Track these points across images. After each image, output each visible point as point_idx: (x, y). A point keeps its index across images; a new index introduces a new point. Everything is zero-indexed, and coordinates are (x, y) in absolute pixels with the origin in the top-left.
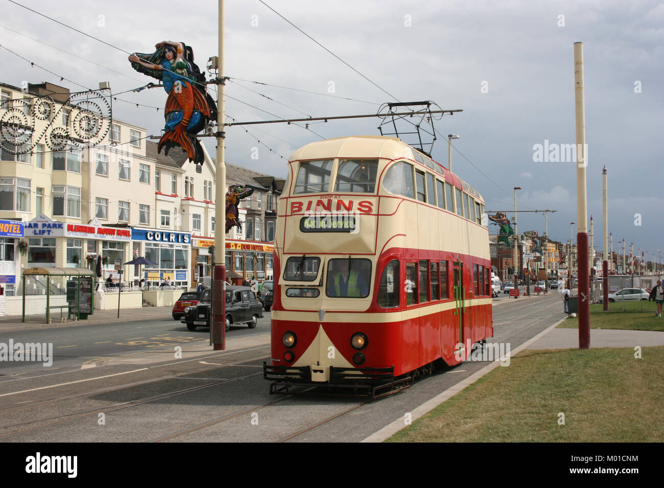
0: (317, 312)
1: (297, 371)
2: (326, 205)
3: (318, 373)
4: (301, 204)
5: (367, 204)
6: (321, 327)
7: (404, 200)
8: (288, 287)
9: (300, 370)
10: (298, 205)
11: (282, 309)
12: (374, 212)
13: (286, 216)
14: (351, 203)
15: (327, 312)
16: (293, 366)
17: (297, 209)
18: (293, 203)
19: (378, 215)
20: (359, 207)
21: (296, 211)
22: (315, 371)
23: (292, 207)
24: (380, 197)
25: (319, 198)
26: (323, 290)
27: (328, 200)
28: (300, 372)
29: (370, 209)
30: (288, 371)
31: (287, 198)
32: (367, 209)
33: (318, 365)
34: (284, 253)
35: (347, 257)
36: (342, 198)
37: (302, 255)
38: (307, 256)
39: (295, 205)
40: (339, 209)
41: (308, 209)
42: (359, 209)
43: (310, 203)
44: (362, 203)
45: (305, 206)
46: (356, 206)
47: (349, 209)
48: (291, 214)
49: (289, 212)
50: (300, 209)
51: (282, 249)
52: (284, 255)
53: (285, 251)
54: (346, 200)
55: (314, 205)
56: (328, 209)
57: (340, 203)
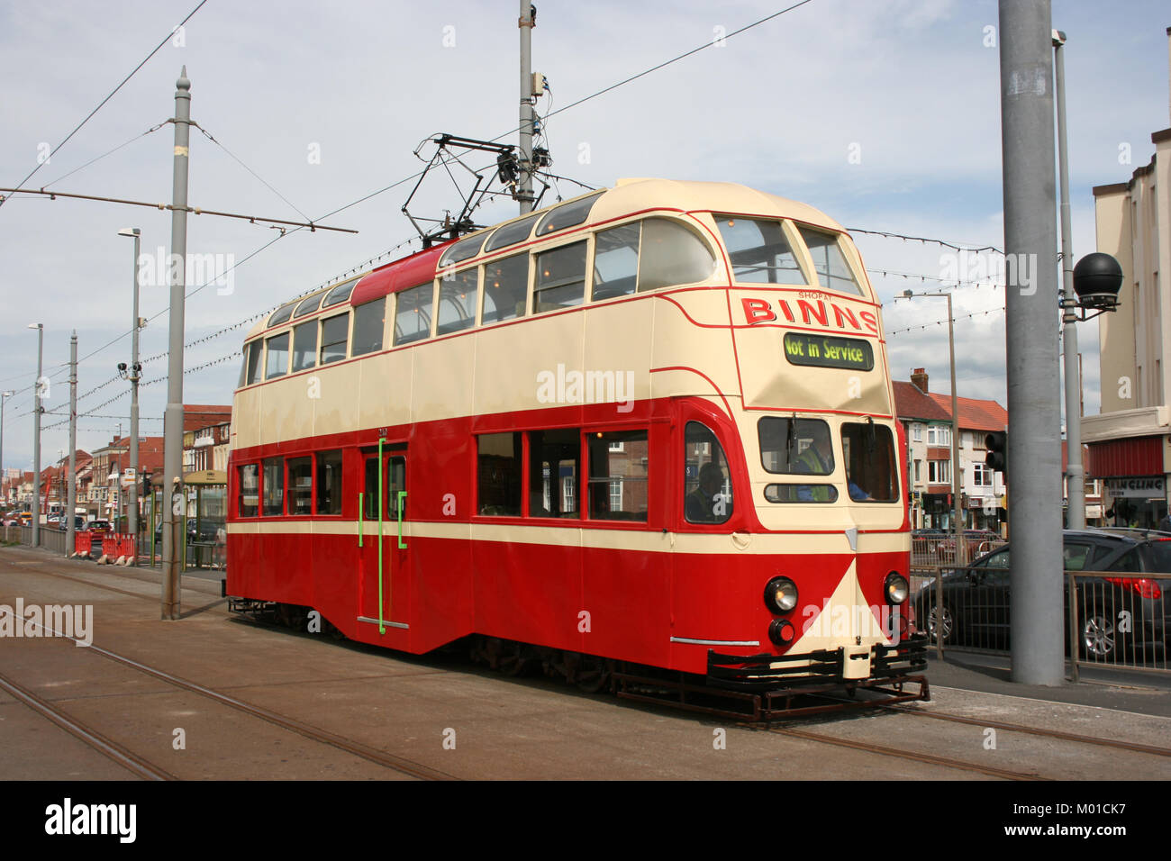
0: (843, 532)
2: (817, 311)
3: (860, 660)
4: (765, 304)
5: (869, 317)
6: (854, 563)
8: (766, 484)
10: (761, 306)
11: (761, 530)
13: (732, 328)
16: (790, 653)
18: (747, 302)
19: (881, 341)
20: (864, 321)
22: (854, 657)
23: (748, 309)
25: (797, 296)
26: (843, 489)
27: (818, 302)
30: (778, 665)
31: (727, 288)
32: (875, 328)
33: (858, 643)
34: (745, 409)
35: (863, 420)
36: (836, 301)
37: (789, 415)
38: (798, 415)
39: (755, 305)
40: (840, 323)
41: (789, 316)
42: (867, 325)
43: (783, 304)
44: (863, 314)
45: (777, 309)
46: (861, 322)
47: (855, 324)
48: (746, 324)
49: (740, 318)
50: (771, 316)
51: (740, 399)
52: (745, 412)
53: (746, 405)
54: (842, 304)
55: (796, 311)
56: (822, 319)
57: (837, 310)
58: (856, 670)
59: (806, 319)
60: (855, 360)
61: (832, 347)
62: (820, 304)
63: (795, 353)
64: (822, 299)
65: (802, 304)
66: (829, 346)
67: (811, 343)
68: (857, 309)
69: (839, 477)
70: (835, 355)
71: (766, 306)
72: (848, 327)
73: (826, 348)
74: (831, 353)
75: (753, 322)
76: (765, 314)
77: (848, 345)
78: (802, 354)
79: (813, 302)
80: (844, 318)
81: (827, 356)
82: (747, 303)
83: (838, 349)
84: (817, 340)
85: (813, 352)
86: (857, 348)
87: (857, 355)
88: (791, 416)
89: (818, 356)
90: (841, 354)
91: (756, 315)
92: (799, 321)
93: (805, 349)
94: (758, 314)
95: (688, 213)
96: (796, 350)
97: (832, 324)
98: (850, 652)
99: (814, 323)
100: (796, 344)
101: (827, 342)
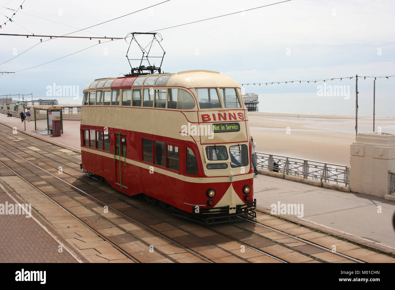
0: (228, 176)
2: (223, 115)
3: (233, 209)
5: (241, 115)
6: (232, 184)
8: (207, 164)
9: (221, 209)
11: (206, 177)
12: (244, 120)
13: (199, 123)
15: (234, 176)
16: (214, 207)
20: (239, 117)
23: (203, 118)
24: (244, 110)
25: (218, 112)
27: (224, 113)
28: (221, 210)
30: (211, 210)
31: (197, 111)
32: (242, 118)
33: (232, 205)
34: (201, 144)
35: (237, 144)
36: (230, 112)
37: (213, 145)
38: (217, 145)
39: (205, 117)
40: (230, 119)
41: (215, 119)
42: (239, 118)
43: (214, 115)
44: (239, 114)
45: (211, 117)
46: (237, 116)
47: (235, 118)
48: (202, 122)
49: (201, 120)
50: (210, 119)
51: (200, 142)
52: (202, 145)
53: (202, 143)
54: (232, 112)
55: (217, 116)
56: (225, 119)
57: (230, 114)
58: (232, 211)
59: (220, 119)
60: (236, 129)
62: (225, 114)
63: (217, 130)
64: (226, 112)
65: (219, 115)
66: (228, 126)
67: (222, 126)
68: (236, 112)
70: (229, 128)
71: (208, 116)
72: (233, 119)
73: (227, 127)
74: (228, 128)
75: (204, 121)
76: (208, 119)
78: (219, 130)
79: (222, 113)
80: (231, 117)
81: (227, 129)
82: (203, 116)
83: (231, 127)
84: (224, 125)
85: (223, 128)
86: (236, 125)
87: (237, 127)
89: (224, 129)
90: (231, 128)
91: (205, 119)
92: (217, 120)
93: (220, 128)
94: (206, 119)
95: (188, 89)
96: (218, 128)
97: (228, 119)
98: (230, 207)
99: (222, 120)
100: (216, 127)
101: (227, 125)
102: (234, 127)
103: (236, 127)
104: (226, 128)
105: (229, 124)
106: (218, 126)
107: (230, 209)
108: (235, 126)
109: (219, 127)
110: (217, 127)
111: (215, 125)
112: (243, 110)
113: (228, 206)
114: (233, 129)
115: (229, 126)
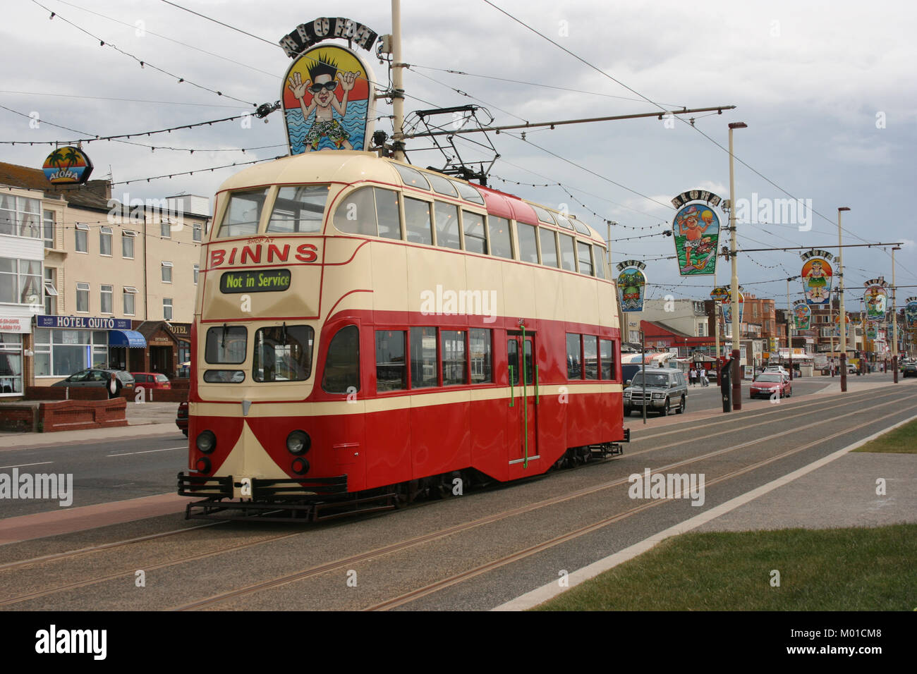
0: (240, 402)
1: (216, 483)
2: (254, 253)
4: (223, 252)
5: (309, 249)
6: (245, 423)
7: (369, 241)
8: (204, 371)
9: (221, 482)
10: (219, 255)
11: (199, 400)
12: (319, 261)
13: (206, 271)
14: (287, 248)
15: (253, 403)
16: (213, 477)
17: (217, 260)
18: (213, 253)
19: (323, 265)
20: (298, 254)
21: (217, 264)
22: (238, 485)
23: (214, 258)
24: (325, 237)
25: (245, 244)
26: (249, 374)
27: (258, 246)
28: (221, 484)
29: (314, 257)
31: (208, 244)
32: (308, 256)
34: (202, 322)
35: (280, 323)
36: (277, 243)
37: (221, 324)
38: (229, 324)
39: (217, 255)
40: (270, 259)
41: (232, 260)
42: (296, 256)
43: (234, 251)
45: (228, 255)
46: (293, 252)
47: (284, 258)
50: (222, 261)
51: (200, 316)
53: (203, 319)
54: (280, 244)
55: (238, 254)
56: (257, 259)
57: (272, 249)
59: (243, 260)
60: (283, 284)
61: (265, 278)
62: (259, 248)
63: (235, 286)
64: (262, 243)
65: (245, 250)
66: (263, 277)
67: (250, 277)
69: (248, 366)
70: (266, 283)
71: (222, 255)
72: (276, 260)
73: (261, 280)
74: (264, 282)
75: (212, 266)
77: (279, 274)
78: (240, 286)
79: (253, 246)
80: (275, 253)
81: (260, 285)
83: (270, 279)
84: (254, 274)
85: (250, 282)
86: (286, 276)
87: (286, 281)
88: (223, 325)
89: (253, 285)
90: (272, 282)
92: (238, 262)
93: (244, 283)
96: (236, 283)
97: (264, 260)
98: (235, 480)
99: (250, 262)
100: (234, 279)
101: (262, 275)
102: (277, 280)
103: (284, 281)
104: (257, 281)
105: (268, 273)
106: (238, 279)
107: (235, 486)
108: (284, 277)
109: (240, 279)
110: (236, 280)
111: (232, 276)
112: (323, 239)
113: (230, 478)
114: (275, 284)
115: (268, 277)
